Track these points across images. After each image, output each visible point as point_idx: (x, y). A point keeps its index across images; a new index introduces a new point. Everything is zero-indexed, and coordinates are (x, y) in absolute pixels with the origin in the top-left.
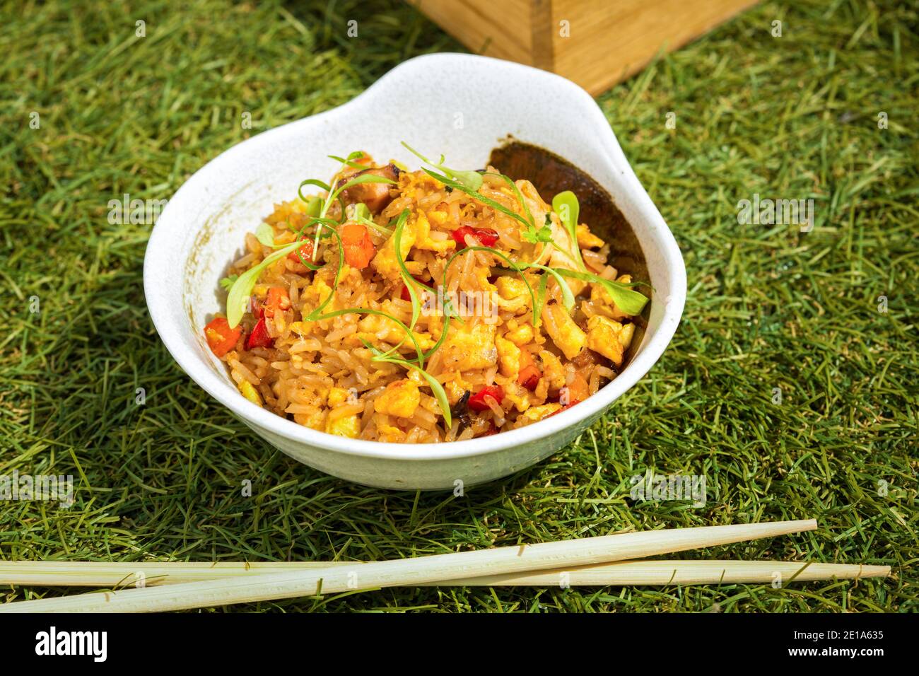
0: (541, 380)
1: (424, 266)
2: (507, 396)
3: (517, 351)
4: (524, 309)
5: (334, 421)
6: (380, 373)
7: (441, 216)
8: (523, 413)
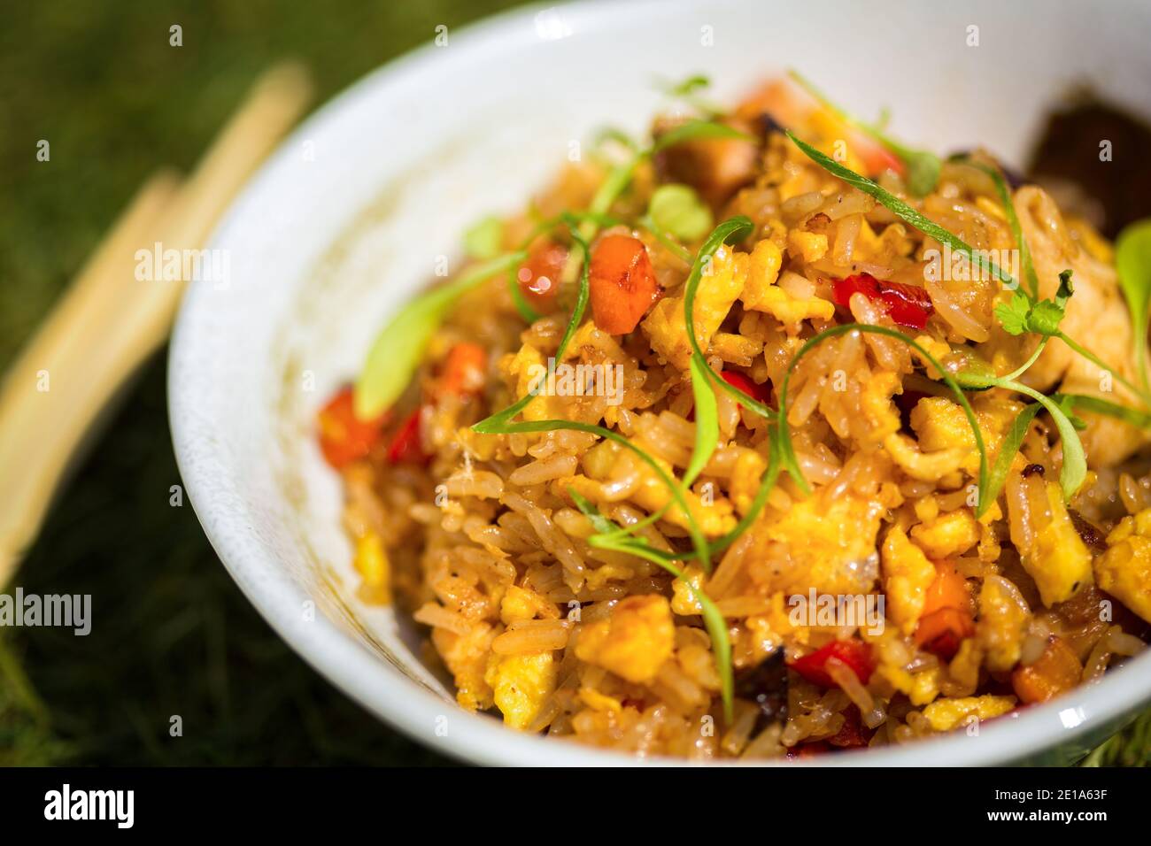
0: (966, 646)
1: (756, 350)
2: (881, 670)
3: (927, 570)
4: (956, 480)
5: (503, 659)
6: (608, 571)
7: (814, 245)
8: (922, 708)
